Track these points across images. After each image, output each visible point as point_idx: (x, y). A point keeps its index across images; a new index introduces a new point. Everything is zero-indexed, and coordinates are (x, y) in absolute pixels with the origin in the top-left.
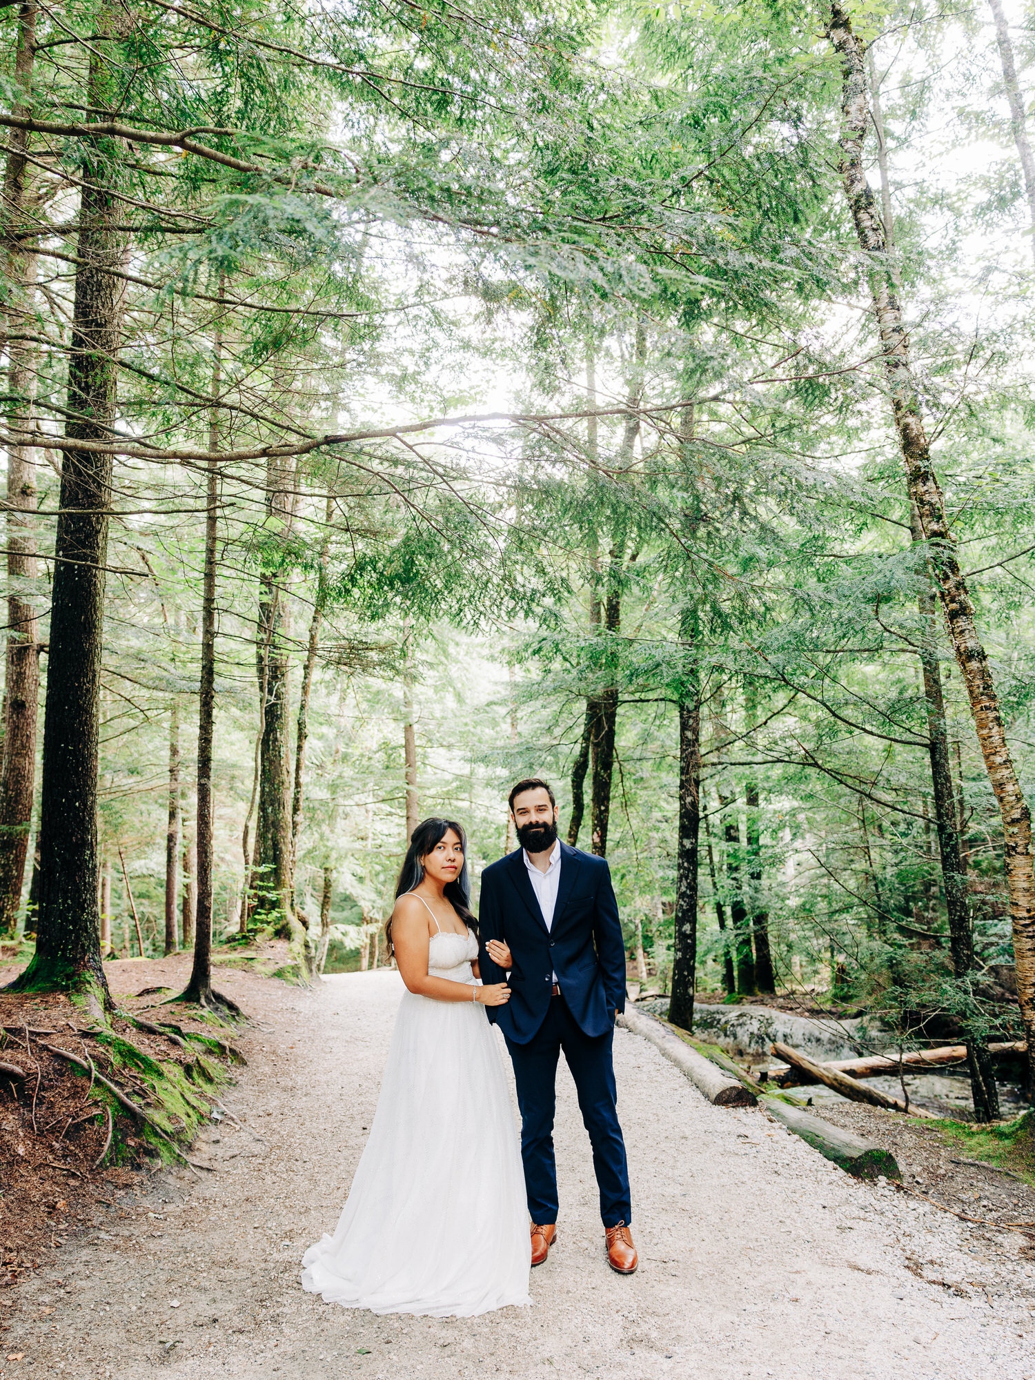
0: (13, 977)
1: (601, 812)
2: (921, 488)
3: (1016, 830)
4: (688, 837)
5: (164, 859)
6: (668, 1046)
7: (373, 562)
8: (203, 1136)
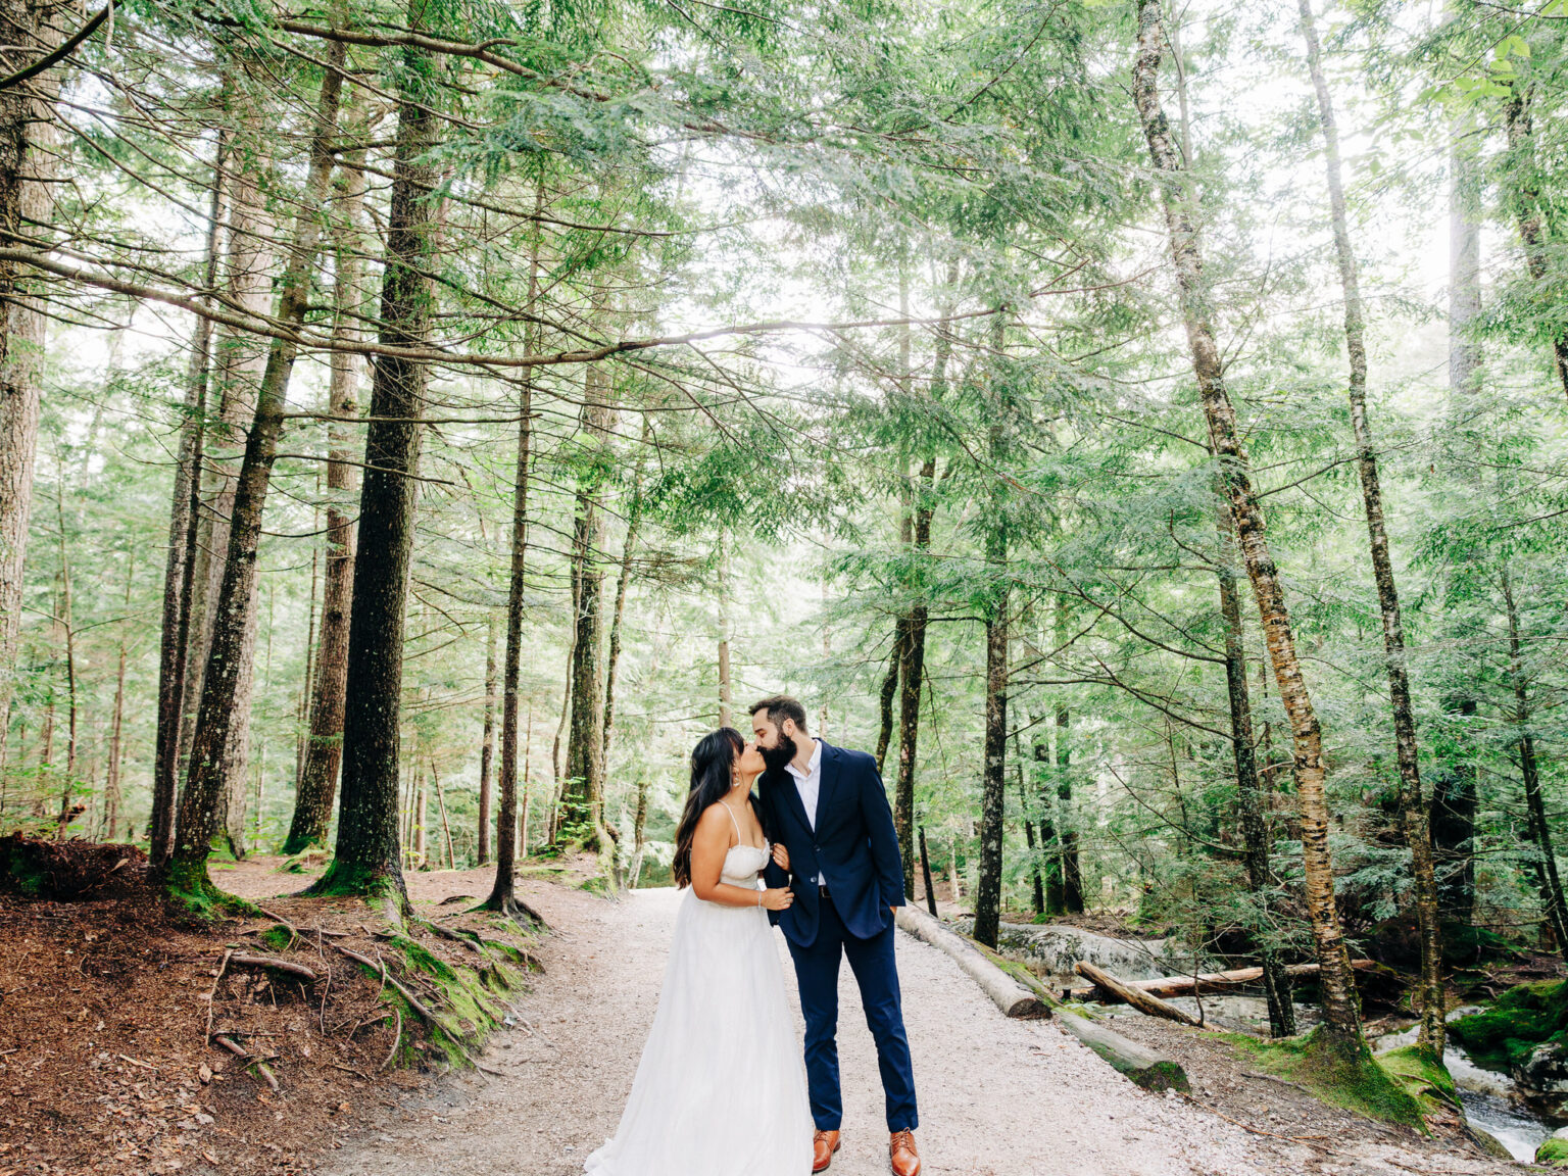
0: (311, 883)
1: (909, 729)
2: (1213, 406)
3: (1305, 743)
4: (994, 754)
5: (479, 773)
6: (966, 959)
7: (681, 476)
8: (494, 1041)
